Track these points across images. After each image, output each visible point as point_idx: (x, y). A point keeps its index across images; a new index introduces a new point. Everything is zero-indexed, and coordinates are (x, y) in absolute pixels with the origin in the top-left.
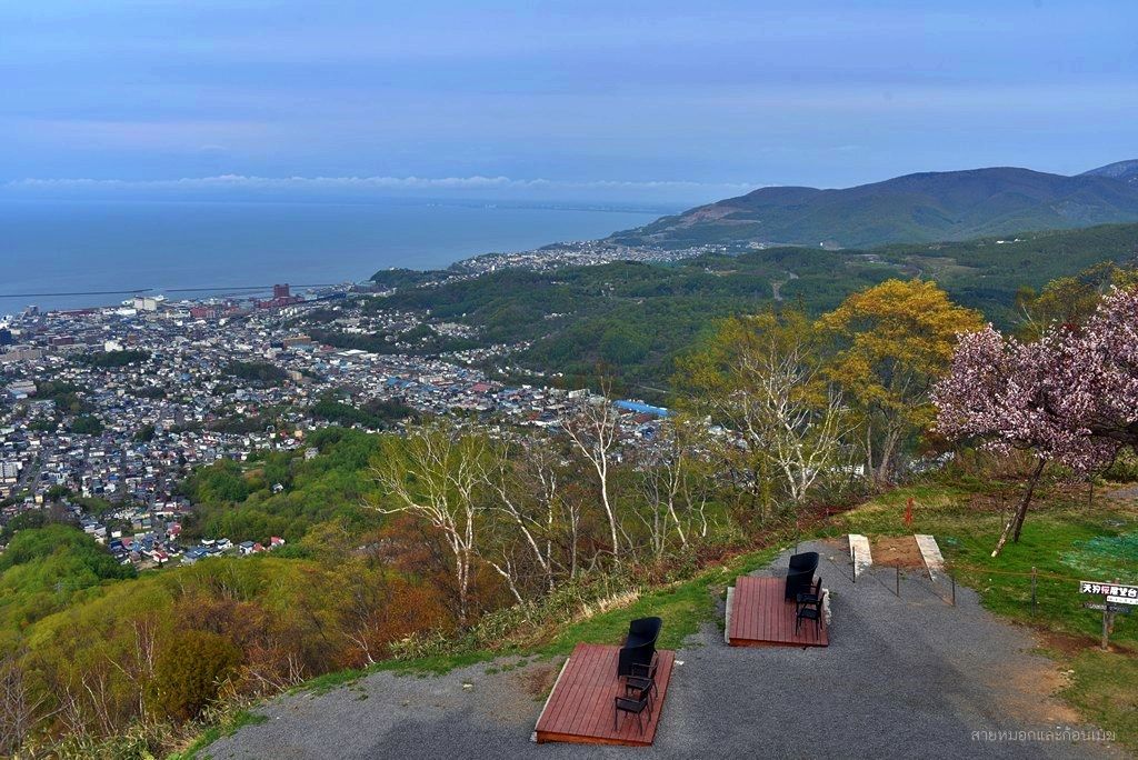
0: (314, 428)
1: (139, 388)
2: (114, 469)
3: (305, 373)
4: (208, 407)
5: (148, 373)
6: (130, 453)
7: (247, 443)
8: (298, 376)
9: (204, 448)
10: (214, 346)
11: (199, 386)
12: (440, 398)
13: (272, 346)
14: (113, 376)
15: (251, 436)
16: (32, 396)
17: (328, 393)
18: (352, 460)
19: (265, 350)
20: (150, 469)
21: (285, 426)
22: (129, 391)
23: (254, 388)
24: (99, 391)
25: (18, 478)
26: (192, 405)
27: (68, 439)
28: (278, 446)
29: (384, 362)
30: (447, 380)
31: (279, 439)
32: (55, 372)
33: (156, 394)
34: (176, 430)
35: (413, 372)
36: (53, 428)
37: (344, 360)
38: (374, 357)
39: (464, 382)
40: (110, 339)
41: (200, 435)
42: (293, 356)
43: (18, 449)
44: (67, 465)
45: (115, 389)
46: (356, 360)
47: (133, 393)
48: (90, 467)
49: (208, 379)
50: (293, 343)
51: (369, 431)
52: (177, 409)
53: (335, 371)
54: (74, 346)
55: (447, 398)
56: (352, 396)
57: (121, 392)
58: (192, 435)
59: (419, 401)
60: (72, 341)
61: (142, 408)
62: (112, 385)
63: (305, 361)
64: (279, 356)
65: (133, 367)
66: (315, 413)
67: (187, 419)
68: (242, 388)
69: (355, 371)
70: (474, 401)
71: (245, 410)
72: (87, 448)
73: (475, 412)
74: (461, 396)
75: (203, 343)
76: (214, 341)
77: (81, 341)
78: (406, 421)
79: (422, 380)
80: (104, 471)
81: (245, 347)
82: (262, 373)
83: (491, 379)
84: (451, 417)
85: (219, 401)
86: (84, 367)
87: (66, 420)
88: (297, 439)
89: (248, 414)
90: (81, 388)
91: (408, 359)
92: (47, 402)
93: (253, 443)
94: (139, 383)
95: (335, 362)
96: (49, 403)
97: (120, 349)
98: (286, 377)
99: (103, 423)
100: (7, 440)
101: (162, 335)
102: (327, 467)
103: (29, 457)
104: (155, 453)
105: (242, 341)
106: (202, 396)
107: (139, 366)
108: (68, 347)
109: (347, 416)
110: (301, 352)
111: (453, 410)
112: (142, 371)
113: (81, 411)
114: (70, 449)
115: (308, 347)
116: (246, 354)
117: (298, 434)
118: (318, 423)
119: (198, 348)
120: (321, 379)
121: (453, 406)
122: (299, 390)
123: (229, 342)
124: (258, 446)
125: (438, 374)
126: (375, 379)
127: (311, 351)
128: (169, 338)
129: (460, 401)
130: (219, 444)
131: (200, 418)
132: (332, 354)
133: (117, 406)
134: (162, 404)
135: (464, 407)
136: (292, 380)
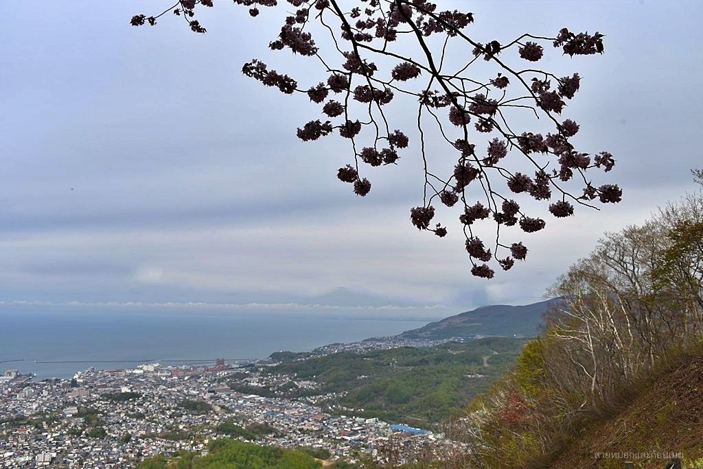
0: (215, 439)
1: (132, 413)
2: (103, 459)
3: (223, 407)
4: (165, 424)
5: (138, 405)
6: (115, 450)
7: (178, 446)
8: (218, 409)
9: (154, 448)
10: (178, 391)
11: (163, 413)
12: (294, 423)
13: (209, 392)
14: (121, 406)
15: (181, 442)
16: (74, 416)
17: (231, 419)
18: (226, 457)
19: (205, 394)
20: (121, 459)
21: (200, 437)
22: (127, 414)
23: (192, 415)
24: (112, 414)
25: (51, 463)
26: (158, 423)
27: (86, 440)
28: (194, 448)
29: (267, 402)
30: (300, 412)
31: (195, 444)
32: (91, 402)
33: (141, 416)
34: (143, 437)
35: (282, 408)
36: (79, 434)
37: (245, 402)
38: (262, 399)
39: (309, 414)
40: (126, 386)
41: (154, 440)
42: (219, 398)
43: (58, 445)
44: (79, 455)
45: (120, 413)
46: (252, 401)
47: (129, 415)
48: (90, 457)
49: (169, 409)
50: (220, 391)
51: (246, 441)
52: (149, 425)
53: (239, 407)
54: (107, 389)
55: (298, 423)
56: (244, 421)
57: (122, 415)
58: (150, 440)
59: (280, 424)
60: (105, 386)
61: (130, 424)
62: (118, 411)
63: (225, 401)
64: (211, 398)
65: (131, 401)
66: (219, 430)
67: (153, 431)
68: (186, 415)
69: (251, 407)
70: (313, 425)
71: (184, 427)
72: (93, 446)
73: (312, 431)
74: (306, 422)
75: (173, 389)
76: (179, 388)
77: (111, 387)
78: (270, 436)
79: (286, 412)
80: (97, 460)
81: (195, 392)
82: (199, 406)
83: (324, 412)
84: (297, 434)
85: (171, 422)
86: (107, 400)
87: (87, 430)
88: (205, 445)
89: (185, 429)
90: (102, 412)
91: (280, 401)
92: (81, 419)
93: (181, 446)
94: (133, 410)
95: (241, 402)
96: (81, 420)
97: (129, 391)
98: (211, 409)
99: (107, 432)
100: (54, 440)
101: (153, 385)
102: (212, 461)
103: (62, 450)
104: (127, 450)
105: (194, 389)
106: (164, 419)
107: (134, 401)
108: (103, 389)
109: (235, 432)
110: (224, 395)
111: (300, 430)
112: (136, 404)
113: (97, 425)
114: (83, 447)
115: (228, 393)
116: (194, 396)
117: (206, 441)
118: (218, 436)
119: (170, 392)
120: (229, 411)
121: (300, 427)
122: (216, 417)
123: (187, 389)
124: (183, 448)
125: (296, 409)
126: (260, 411)
127: (229, 395)
128: (156, 386)
129: (304, 425)
130: (163, 446)
131: (159, 430)
132: (240, 397)
133: (118, 423)
134: (142, 422)
135: (305, 428)
136: (214, 411)
